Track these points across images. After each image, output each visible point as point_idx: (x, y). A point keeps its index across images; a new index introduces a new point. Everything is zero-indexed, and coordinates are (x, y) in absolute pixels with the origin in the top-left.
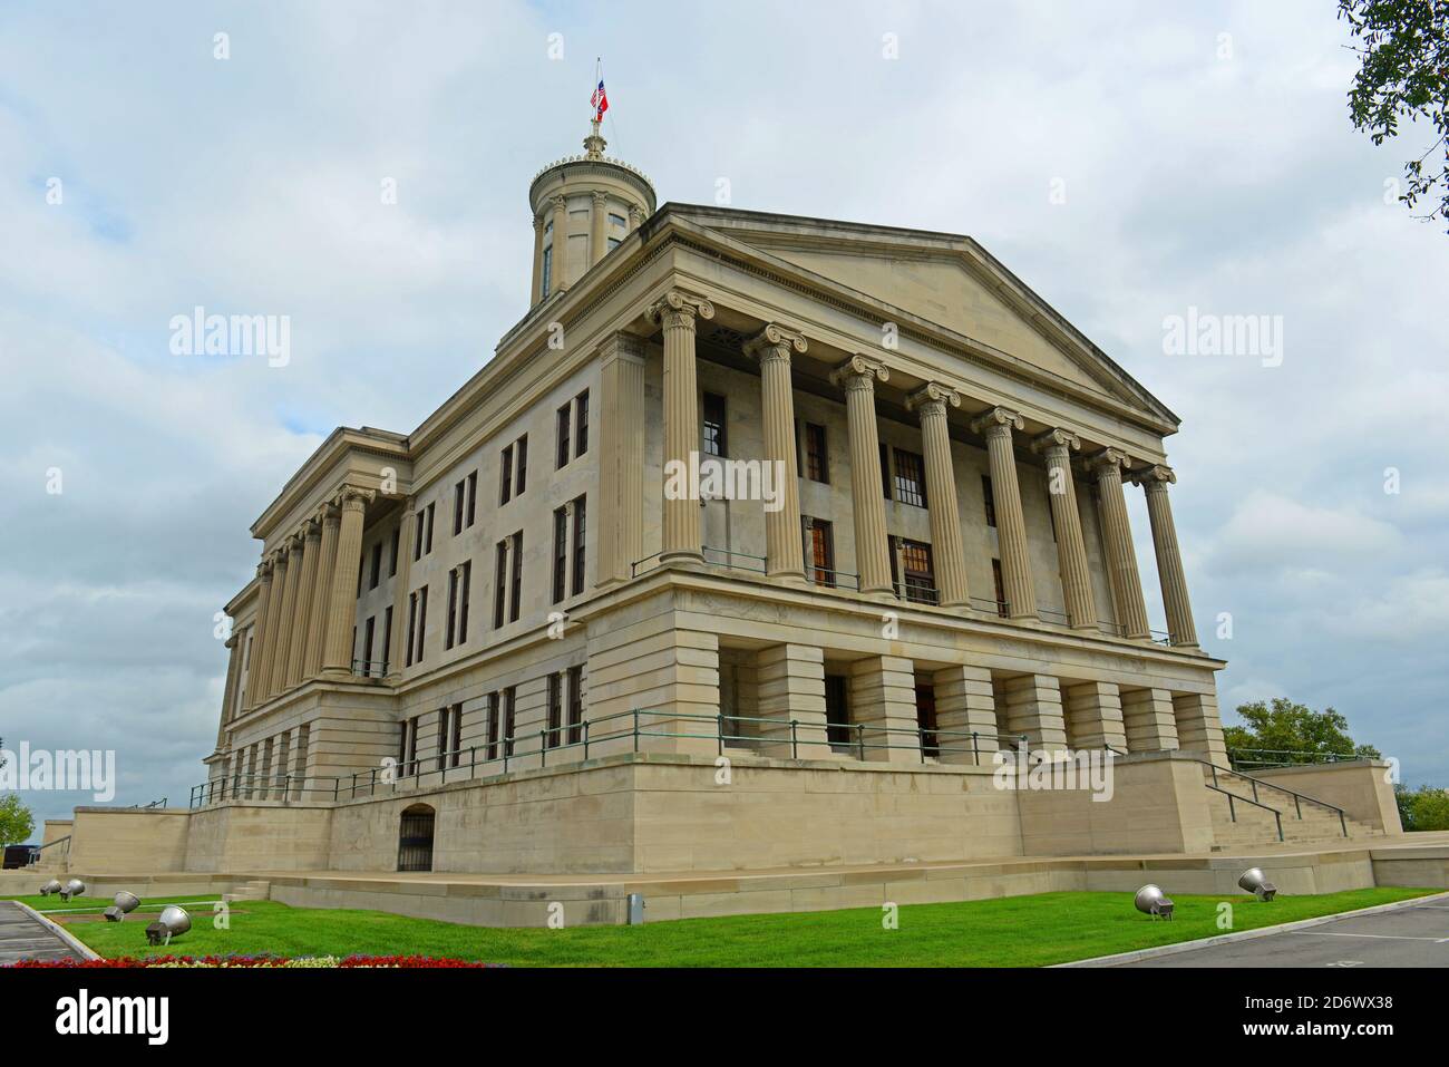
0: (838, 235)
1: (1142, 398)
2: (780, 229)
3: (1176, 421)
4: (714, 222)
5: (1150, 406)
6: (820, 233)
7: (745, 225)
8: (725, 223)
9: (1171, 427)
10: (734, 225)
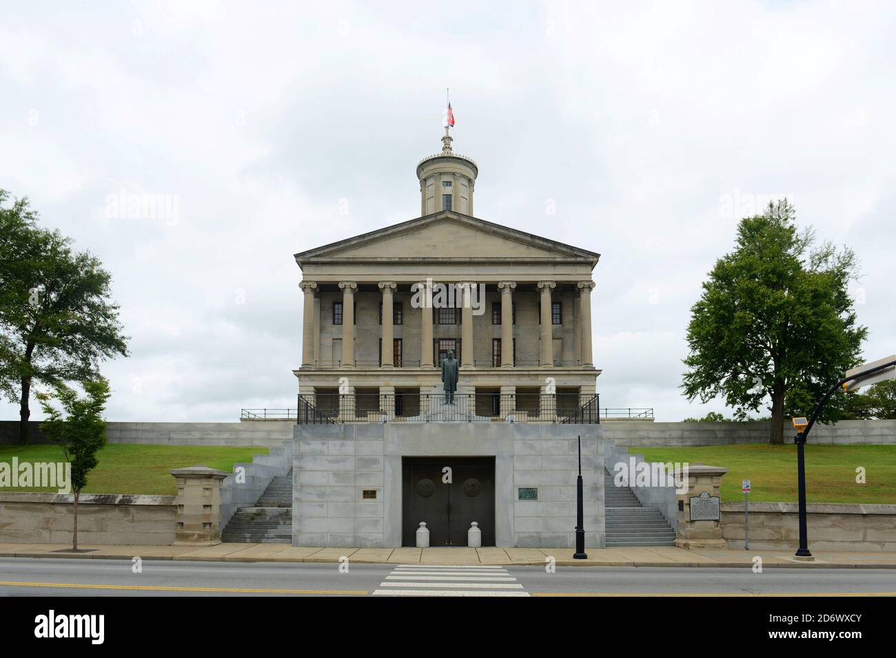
0: (371, 237)
1: (569, 251)
2: (342, 246)
3: (597, 256)
4: (314, 254)
5: (576, 253)
6: (362, 240)
7: (326, 250)
8: (318, 253)
9: (595, 259)
10: (322, 252)
